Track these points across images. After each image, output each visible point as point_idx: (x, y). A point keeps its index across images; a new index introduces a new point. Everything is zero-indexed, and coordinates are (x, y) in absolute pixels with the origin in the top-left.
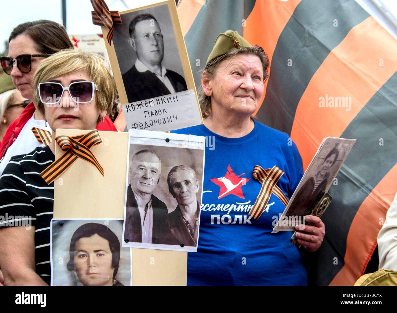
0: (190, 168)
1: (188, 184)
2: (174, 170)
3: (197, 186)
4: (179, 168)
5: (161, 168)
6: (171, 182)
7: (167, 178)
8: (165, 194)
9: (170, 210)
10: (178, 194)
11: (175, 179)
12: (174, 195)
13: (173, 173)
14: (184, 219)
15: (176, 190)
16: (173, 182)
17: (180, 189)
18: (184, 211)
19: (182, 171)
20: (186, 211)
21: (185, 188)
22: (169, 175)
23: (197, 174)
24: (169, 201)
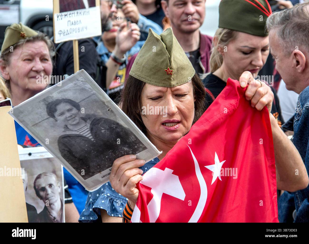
0: (52, 174)
1: (51, 187)
2: (39, 177)
3: (59, 187)
4: (43, 175)
5: (27, 178)
6: (37, 188)
7: (33, 185)
8: (34, 199)
9: (39, 211)
10: (44, 196)
11: (40, 185)
12: (41, 198)
13: (38, 180)
14: (52, 216)
15: (42, 193)
16: (39, 187)
17: (45, 192)
18: (51, 209)
19: (45, 177)
20: (52, 209)
21: (49, 190)
22: (35, 183)
23: (58, 177)
24: (37, 203)
